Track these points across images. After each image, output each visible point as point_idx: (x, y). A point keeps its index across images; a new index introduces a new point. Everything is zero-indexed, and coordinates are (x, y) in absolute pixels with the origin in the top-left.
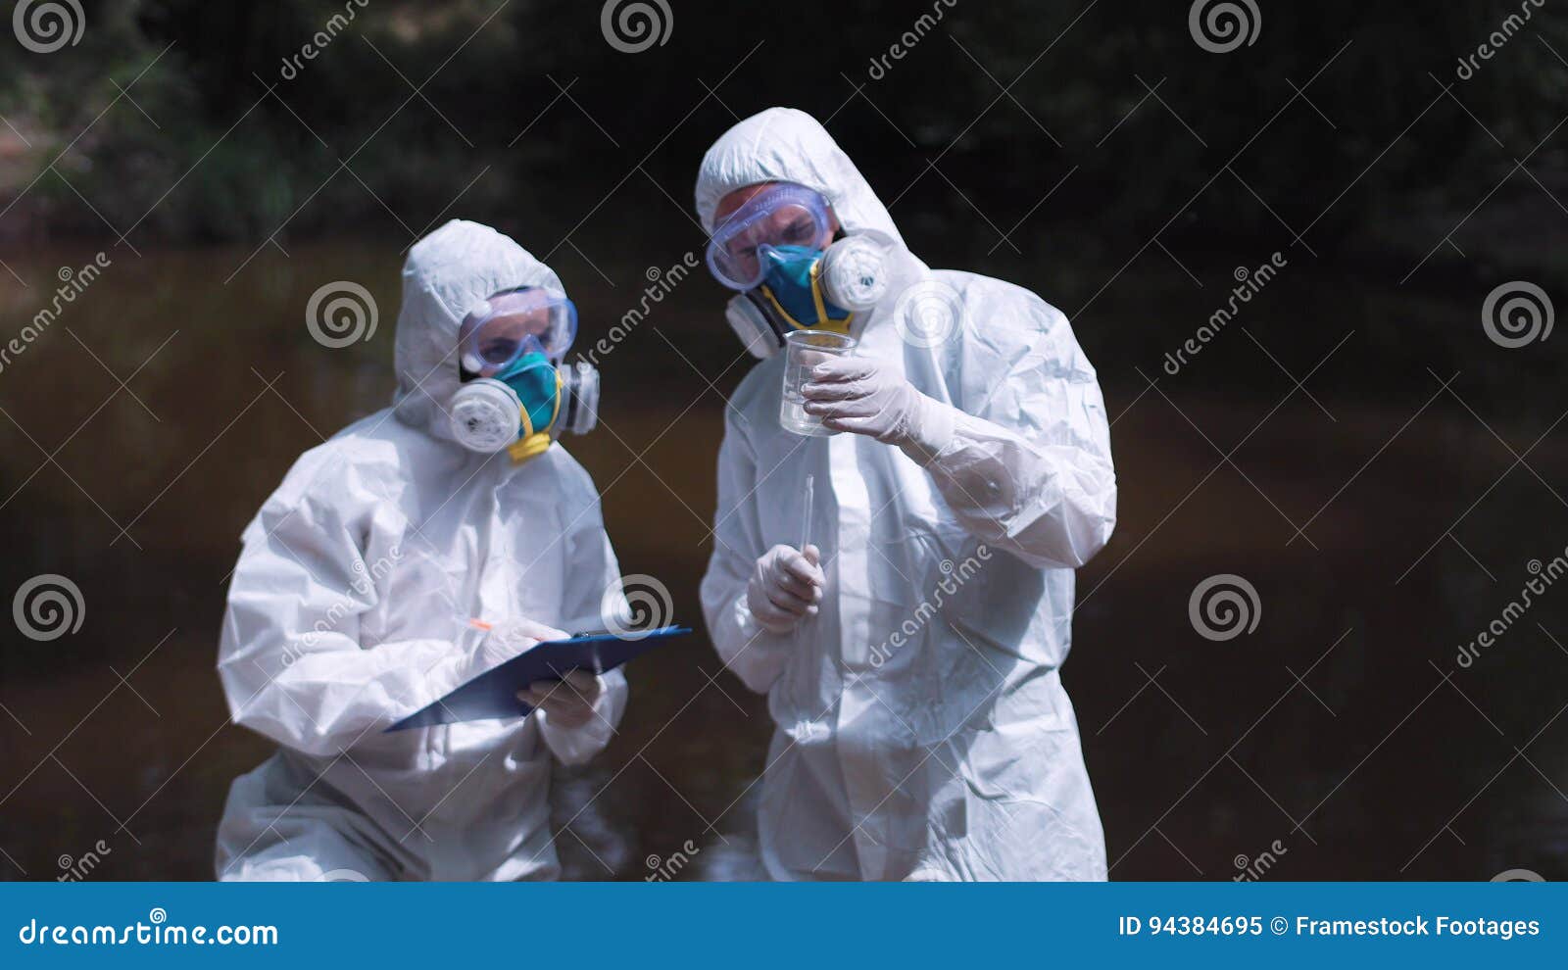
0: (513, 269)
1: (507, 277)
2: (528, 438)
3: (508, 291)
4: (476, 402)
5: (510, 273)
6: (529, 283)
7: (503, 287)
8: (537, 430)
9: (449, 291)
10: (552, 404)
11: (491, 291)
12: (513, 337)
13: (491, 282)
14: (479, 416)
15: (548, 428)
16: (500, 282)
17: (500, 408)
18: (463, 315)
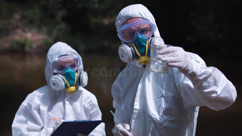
0: (64, 51)
1: (62, 52)
2: (69, 88)
3: (63, 55)
4: (54, 79)
5: (63, 52)
6: (68, 54)
7: (61, 55)
8: (71, 86)
9: (51, 56)
10: (74, 80)
11: (59, 56)
12: (64, 65)
13: (59, 54)
14: (55, 82)
15: (74, 85)
16: (61, 54)
17: (59, 80)
18: (53, 61)
